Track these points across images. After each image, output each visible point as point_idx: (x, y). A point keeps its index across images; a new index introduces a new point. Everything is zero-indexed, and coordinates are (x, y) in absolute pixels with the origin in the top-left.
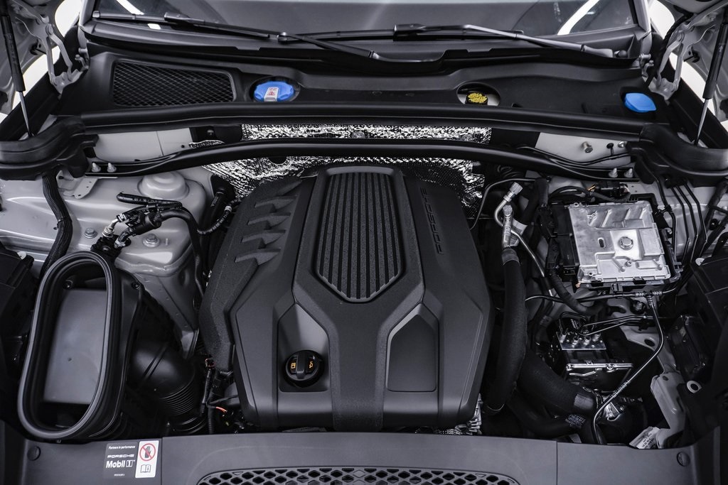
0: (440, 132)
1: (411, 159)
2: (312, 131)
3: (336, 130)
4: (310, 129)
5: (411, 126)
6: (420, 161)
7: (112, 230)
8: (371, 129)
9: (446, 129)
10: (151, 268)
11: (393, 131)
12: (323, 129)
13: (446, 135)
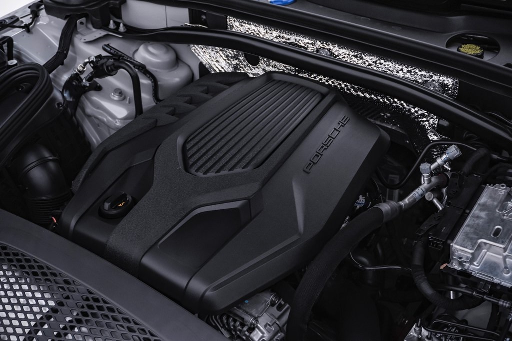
0: (402, 70)
1: (373, 96)
2: (283, 37)
3: (304, 41)
4: (281, 35)
5: (373, 56)
6: (381, 100)
7: (84, 68)
8: (335, 49)
9: (409, 69)
10: (106, 117)
11: (356, 56)
12: (293, 38)
13: (408, 75)
